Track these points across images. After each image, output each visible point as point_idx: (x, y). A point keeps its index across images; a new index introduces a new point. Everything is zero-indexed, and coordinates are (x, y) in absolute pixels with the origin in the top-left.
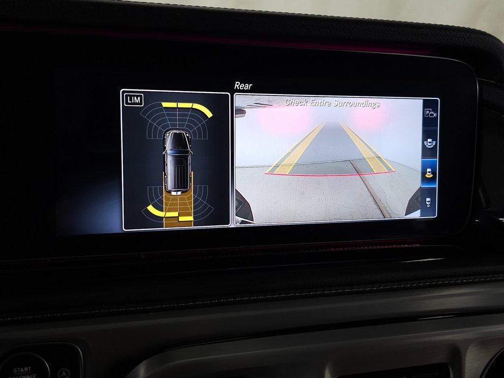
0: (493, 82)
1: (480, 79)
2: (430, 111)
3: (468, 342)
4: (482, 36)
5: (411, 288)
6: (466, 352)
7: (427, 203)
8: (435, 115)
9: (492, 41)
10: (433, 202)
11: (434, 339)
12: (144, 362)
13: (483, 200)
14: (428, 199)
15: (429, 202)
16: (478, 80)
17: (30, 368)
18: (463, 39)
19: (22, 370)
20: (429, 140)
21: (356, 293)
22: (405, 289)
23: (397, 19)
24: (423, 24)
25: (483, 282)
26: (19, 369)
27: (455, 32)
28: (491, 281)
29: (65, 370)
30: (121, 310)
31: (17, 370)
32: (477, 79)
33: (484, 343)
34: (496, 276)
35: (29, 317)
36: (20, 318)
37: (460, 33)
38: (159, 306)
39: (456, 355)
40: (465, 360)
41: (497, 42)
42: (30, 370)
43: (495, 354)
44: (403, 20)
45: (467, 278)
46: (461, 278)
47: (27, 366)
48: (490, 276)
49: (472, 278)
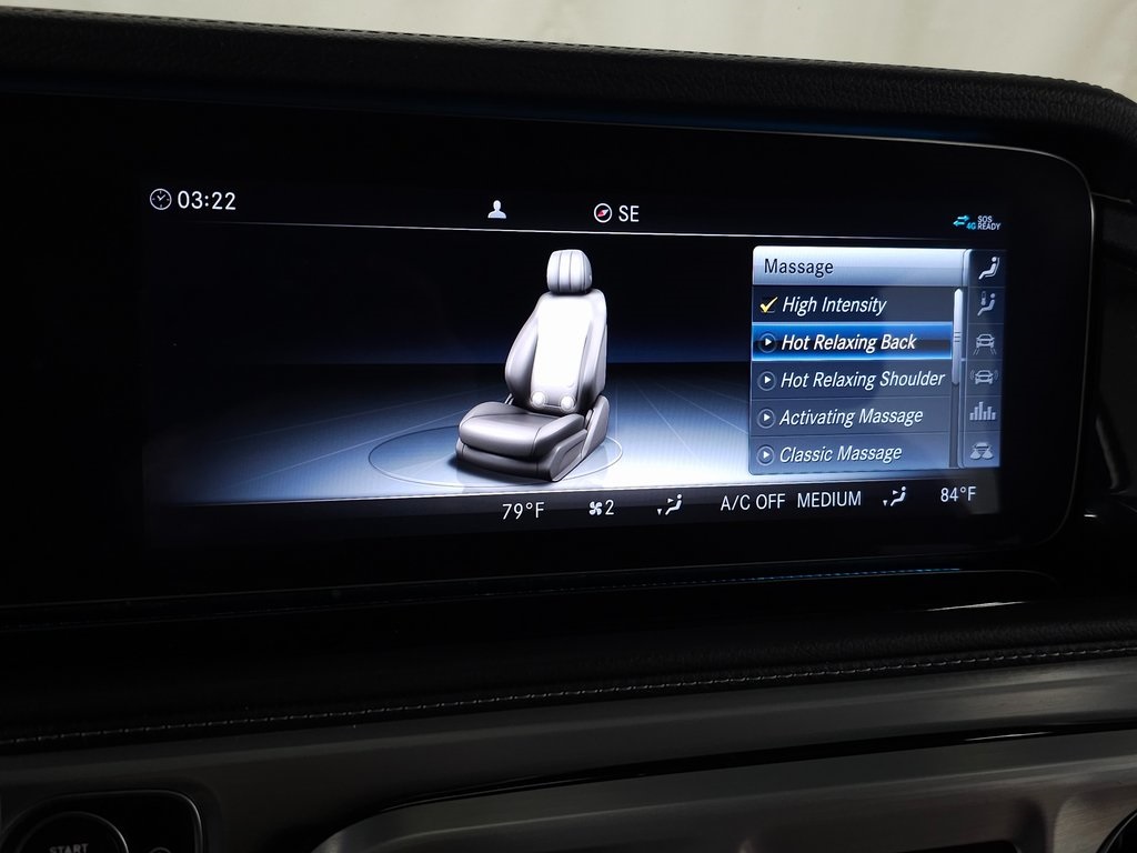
0: (1128, 201)
1: (1096, 194)
3: (1062, 795)
5: (935, 671)
6: (1055, 816)
9: (1125, 112)
12: (338, 835)
16: (1093, 197)
17: (85, 846)
18: (1060, 106)
19: (68, 851)
21: (811, 681)
22: (920, 672)
25: (1097, 657)
26: (61, 849)
27: (1041, 92)
28: (1117, 655)
29: (161, 851)
30: (286, 718)
31: (57, 851)
32: (1091, 194)
33: (1096, 796)
34: (1127, 643)
35: (83, 734)
36: (62, 736)
37: (1053, 93)
38: (369, 711)
39: (1033, 823)
40: (1053, 836)
41: (1136, 113)
42: (84, 850)
43: (1120, 821)
45: (1061, 648)
46: (1047, 648)
47: (80, 843)
48: (1113, 644)
49: (1073, 647)
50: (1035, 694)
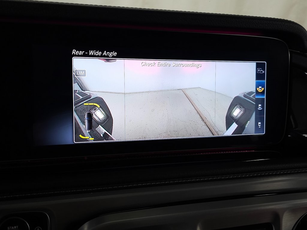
0: (299, 52)
1: (290, 50)
2: (260, 70)
3: (284, 210)
4: (292, 24)
5: (249, 177)
6: (283, 216)
7: (259, 125)
8: (263, 72)
9: (297, 27)
10: (262, 124)
11: (263, 208)
13: (293, 123)
14: (259, 123)
15: (260, 124)
17: (17, 226)
18: (280, 26)
19: (13, 228)
20: (260, 87)
22: (245, 178)
23: (240, 14)
24: (256, 17)
25: (293, 173)
26: (11, 227)
27: (275, 22)
28: (298, 173)
29: (38, 228)
31: (10, 228)
32: (289, 50)
33: (293, 210)
34: (301, 169)
35: (17, 196)
36: (11, 196)
38: (96, 189)
39: (277, 217)
40: (282, 221)
41: (301, 28)
42: (17, 228)
43: (300, 217)
44: (244, 15)
46: (279, 171)
47: (16, 226)
48: (297, 170)
49: (286, 171)
50: (276, 183)
